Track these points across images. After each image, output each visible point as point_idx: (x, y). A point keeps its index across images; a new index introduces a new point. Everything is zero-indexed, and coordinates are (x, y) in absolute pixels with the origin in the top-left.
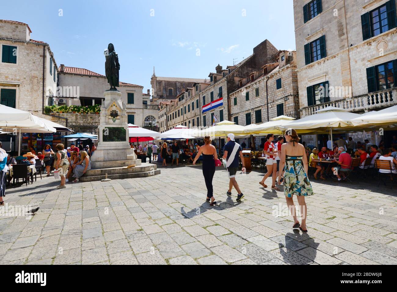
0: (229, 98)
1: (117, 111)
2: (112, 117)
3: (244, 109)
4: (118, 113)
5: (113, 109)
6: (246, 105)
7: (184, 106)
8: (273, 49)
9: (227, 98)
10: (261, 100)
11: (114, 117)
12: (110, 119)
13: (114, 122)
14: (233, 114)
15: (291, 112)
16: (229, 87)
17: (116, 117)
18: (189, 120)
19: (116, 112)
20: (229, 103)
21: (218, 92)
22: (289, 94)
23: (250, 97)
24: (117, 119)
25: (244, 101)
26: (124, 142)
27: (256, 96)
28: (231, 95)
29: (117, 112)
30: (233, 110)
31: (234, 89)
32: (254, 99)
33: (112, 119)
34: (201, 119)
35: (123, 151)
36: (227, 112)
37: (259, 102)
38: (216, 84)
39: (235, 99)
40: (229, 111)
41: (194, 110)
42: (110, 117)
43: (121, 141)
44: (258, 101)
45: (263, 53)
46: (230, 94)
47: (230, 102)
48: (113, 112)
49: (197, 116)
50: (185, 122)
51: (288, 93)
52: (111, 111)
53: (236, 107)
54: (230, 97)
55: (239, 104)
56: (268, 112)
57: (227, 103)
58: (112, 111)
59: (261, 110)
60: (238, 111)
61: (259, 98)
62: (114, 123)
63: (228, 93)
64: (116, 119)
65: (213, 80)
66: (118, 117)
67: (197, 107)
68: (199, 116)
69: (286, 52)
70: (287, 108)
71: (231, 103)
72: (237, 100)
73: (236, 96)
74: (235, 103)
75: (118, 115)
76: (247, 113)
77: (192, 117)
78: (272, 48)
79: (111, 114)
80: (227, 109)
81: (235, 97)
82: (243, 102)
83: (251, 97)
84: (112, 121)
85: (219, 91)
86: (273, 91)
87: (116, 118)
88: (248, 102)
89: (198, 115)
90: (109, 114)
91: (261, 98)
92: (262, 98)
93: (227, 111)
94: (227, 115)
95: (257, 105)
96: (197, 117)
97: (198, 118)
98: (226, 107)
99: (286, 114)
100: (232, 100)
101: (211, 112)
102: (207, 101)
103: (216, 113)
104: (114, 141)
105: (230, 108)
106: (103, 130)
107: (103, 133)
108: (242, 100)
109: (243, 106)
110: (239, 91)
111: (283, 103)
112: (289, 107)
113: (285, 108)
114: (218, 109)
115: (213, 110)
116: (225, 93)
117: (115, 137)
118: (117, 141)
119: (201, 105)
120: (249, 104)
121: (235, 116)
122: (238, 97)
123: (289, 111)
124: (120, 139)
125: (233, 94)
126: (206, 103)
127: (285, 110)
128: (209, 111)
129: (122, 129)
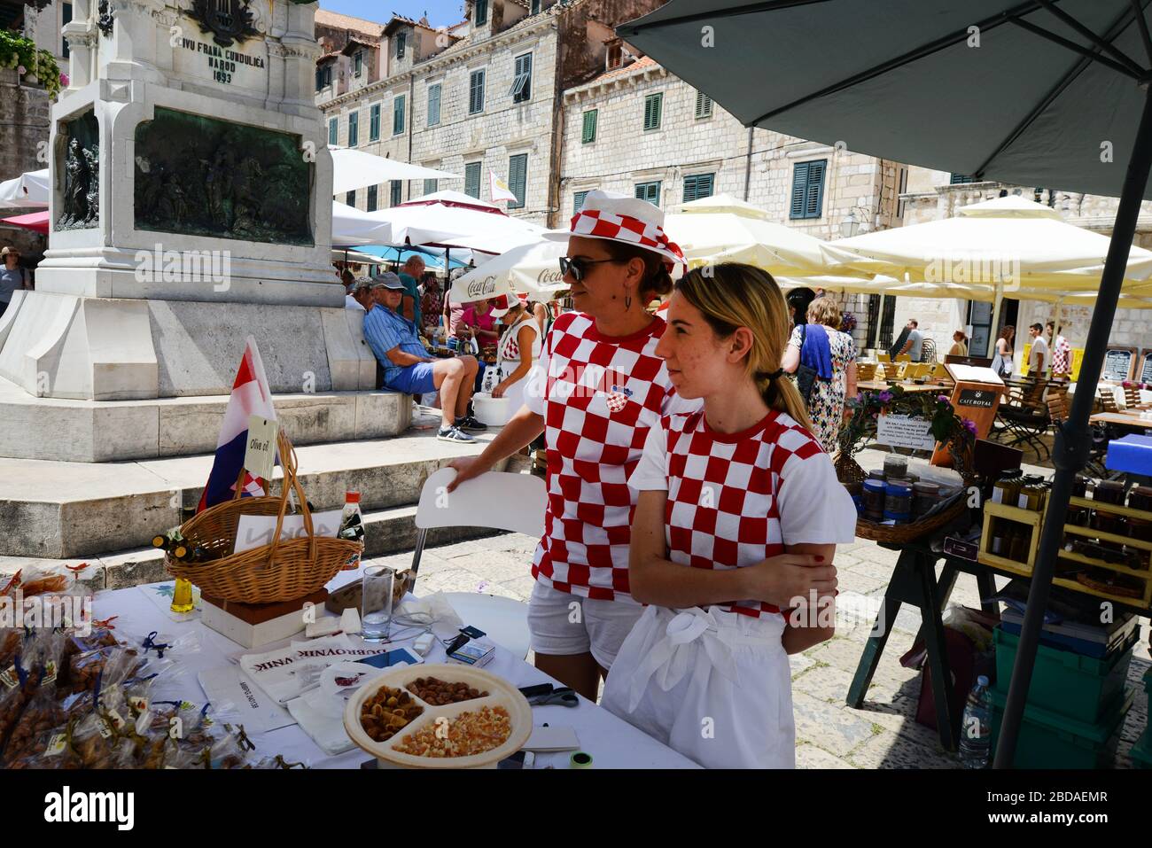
0: (559, 107)
2: (204, 29)
3: (629, 162)
4: (253, 9)
6: (640, 147)
9: (550, 107)
10: (719, 132)
11: (222, 40)
12: (191, 44)
13: (219, 77)
14: (570, 178)
15: (857, 198)
16: (564, 58)
17: (240, 40)
19: (236, 4)
20: (561, 128)
21: (512, 77)
23: (666, 116)
24: (247, 60)
25: (632, 128)
27: (698, 112)
28: (572, 97)
30: (573, 160)
31: (581, 72)
32: (684, 124)
33: (207, 50)
35: (298, 316)
36: (546, 169)
37: (709, 142)
38: (503, 36)
40: (556, 161)
41: (381, 139)
42: (191, 30)
44: (704, 135)
46: (567, 92)
47: (564, 128)
53: (589, 148)
54: (565, 101)
55: (604, 141)
56: (747, 189)
57: (550, 129)
59: (713, 174)
60: (598, 168)
61: (709, 125)
62: (222, 86)
63: (560, 87)
64: (236, 57)
65: (489, 18)
66: (252, 47)
67: (398, 127)
70: (842, 182)
71: (569, 131)
72: (601, 123)
73: (596, 105)
74: (589, 137)
75: (254, 32)
76: (642, 179)
80: (548, 155)
81: (590, 106)
82: (630, 135)
83: (672, 113)
84: (208, 73)
85: (518, 73)
87: (235, 47)
88: (653, 138)
91: (722, 124)
92: (725, 126)
93: (548, 160)
94: (545, 180)
95: (697, 151)
98: (545, 146)
99: (831, 207)
100: (575, 119)
101: (465, 156)
102: (450, 109)
103: (492, 164)
104: (226, 234)
105: (558, 150)
106: (136, 126)
107: (137, 153)
108: (624, 124)
109: (624, 150)
110: (617, 84)
111: (829, 157)
112: (851, 176)
113: (831, 178)
114: (503, 148)
115: (479, 149)
116: (544, 82)
117: (227, 205)
118: (245, 238)
119: (416, 124)
120: (656, 147)
121: (579, 189)
122: (602, 110)
123: (849, 192)
124: (265, 224)
125: (583, 94)
126: (444, 115)
127: (832, 187)
128: (453, 153)
129: (286, 149)
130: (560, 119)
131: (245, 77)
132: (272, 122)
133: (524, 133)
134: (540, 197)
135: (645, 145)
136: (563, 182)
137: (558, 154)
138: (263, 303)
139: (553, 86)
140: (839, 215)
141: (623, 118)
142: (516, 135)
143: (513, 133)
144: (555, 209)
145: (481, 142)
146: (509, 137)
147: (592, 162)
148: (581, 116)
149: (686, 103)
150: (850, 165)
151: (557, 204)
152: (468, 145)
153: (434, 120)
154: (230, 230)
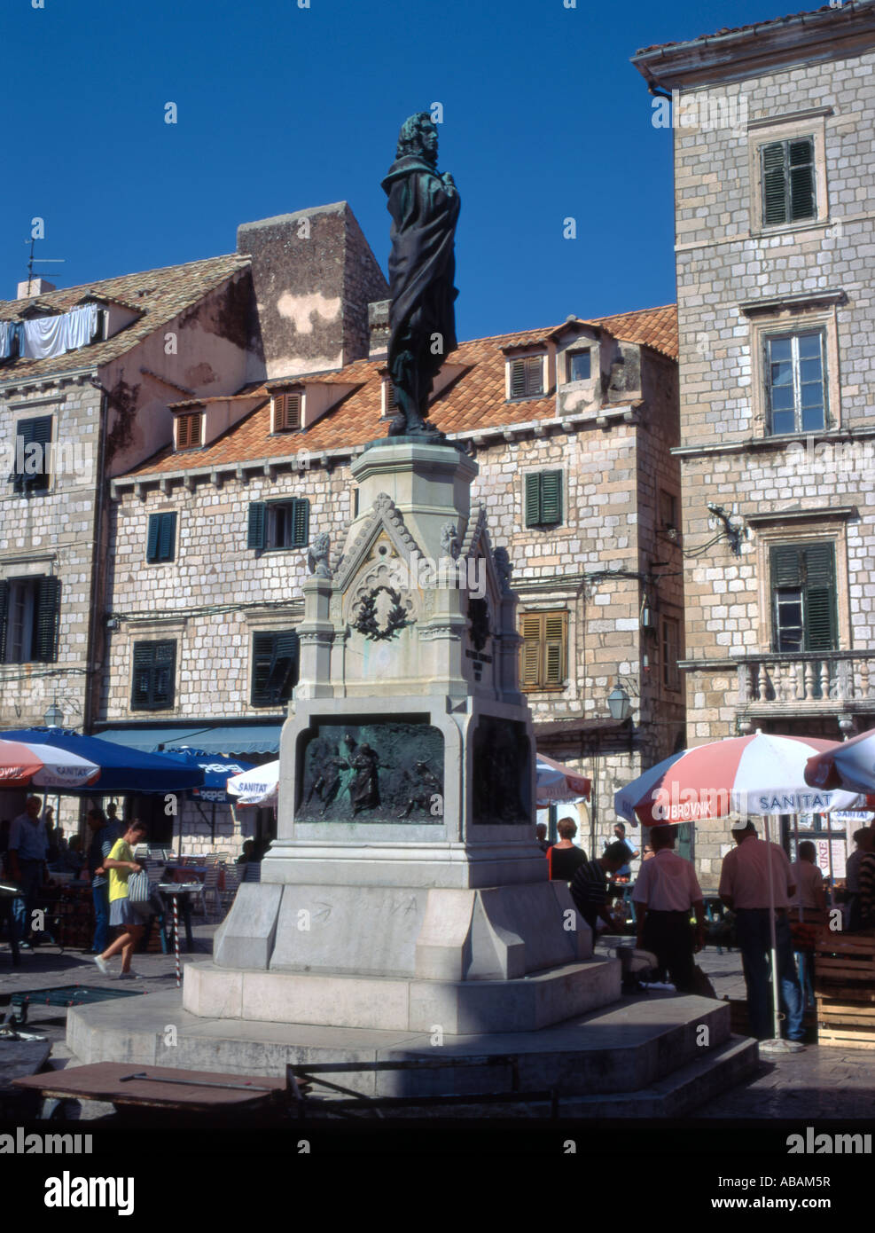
0: (104, 504)
2: (474, 642)
3: (238, 597)
4: (488, 617)
6: (259, 574)
8: (369, 265)
9: (89, 506)
11: (478, 645)
12: (467, 653)
14: (122, 617)
15: (618, 664)
16: (110, 430)
17: (483, 643)
20: (108, 536)
22: (615, 567)
24: (486, 659)
25: (242, 546)
26: (526, 829)
28: (128, 489)
30: (129, 587)
33: (471, 656)
36: (84, 598)
39: (165, 525)
40: (100, 589)
42: (468, 642)
45: (313, 272)
46: (118, 482)
47: (116, 537)
51: (603, 556)
53: (161, 570)
54: (113, 495)
55: (196, 561)
60: (182, 602)
62: (478, 685)
63: (106, 473)
64: (482, 657)
66: (488, 647)
69: (603, 336)
70: (592, 641)
71: (123, 542)
72: (182, 533)
73: (171, 505)
74: (162, 554)
78: (364, 259)
81: (162, 505)
82: (239, 556)
83: (316, 529)
86: (499, 525)
87: (482, 650)
88: (280, 560)
93: (88, 587)
94: (82, 618)
98: (81, 564)
99: (581, 673)
100: (134, 525)
108: (228, 538)
109: (231, 577)
110: (213, 479)
111: (571, 605)
112: (605, 634)
113: (577, 635)
120: (288, 576)
121: (141, 635)
122: (187, 514)
123: (606, 656)
124: (510, 805)
125: (148, 487)
127: (581, 647)
130: (105, 522)
131: (487, 675)
133: (36, 540)
134: (71, 646)
135: (268, 573)
136: (112, 622)
137: (102, 577)
140: (594, 686)
141: (225, 529)
142: (21, 543)
143: (13, 538)
144: (97, 666)
147: (169, 593)
148: (145, 520)
149: (338, 516)
150: (603, 619)
151: (101, 657)
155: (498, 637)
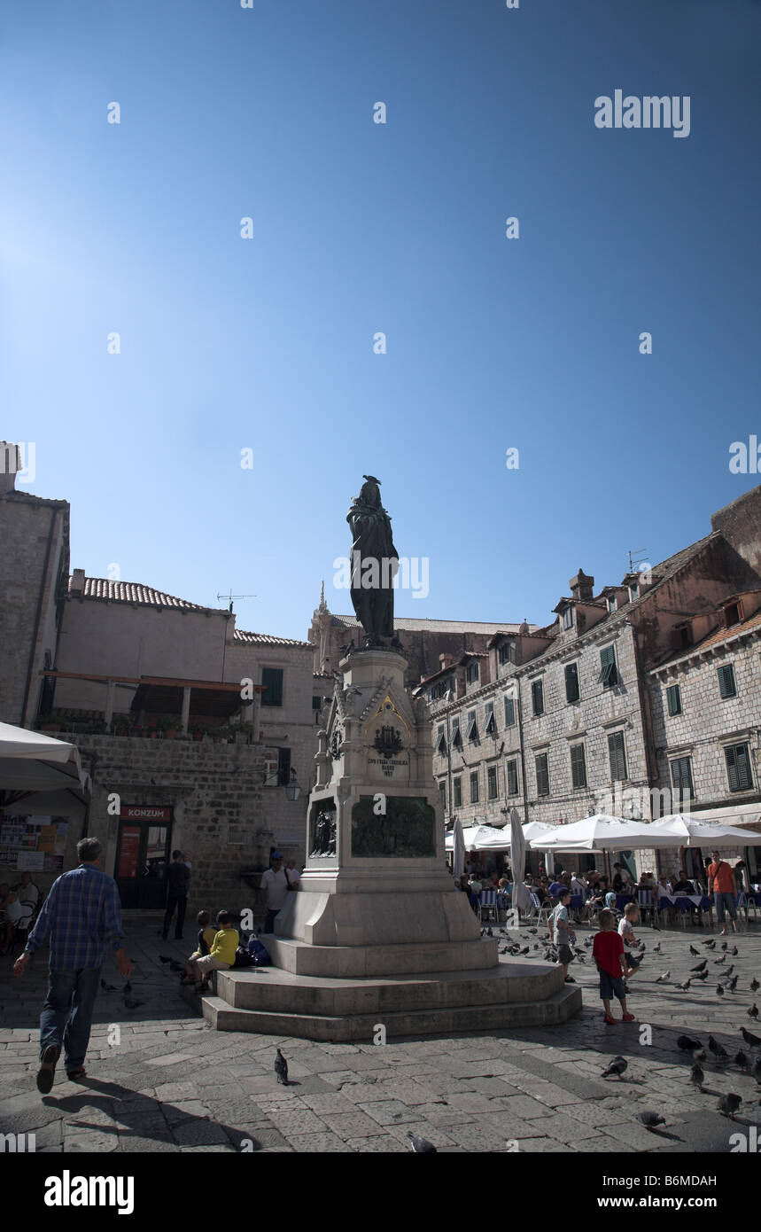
0: (645, 688)
1: (399, 730)
2: (380, 753)
3: (714, 728)
4: (401, 737)
5: (384, 723)
6: (720, 713)
7: (453, 718)
9: (636, 689)
11: (388, 756)
12: (373, 761)
13: (386, 774)
14: (662, 748)
16: (641, 646)
17: (396, 754)
18: (474, 769)
19: (393, 736)
20: (647, 704)
21: (599, 667)
23: (740, 684)
24: (400, 763)
25: (711, 698)
26: (428, 861)
28: (654, 677)
29: (398, 733)
30: (663, 731)
31: (659, 654)
32: (755, 690)
33: (381, 762)
34: (526, 766)
35: (431, 897)
36: (640, 741)
38: (589, 635)
39: (675, 693)
40: (650, 735)
41: (498, 733)
42: (374, 754)
43: (418, 856)
46: (649, 674)
47: (651, 704)
48: (382, 736)
49: (506, 755)
50: (454, 776)
52: (378, 732)
53: (678, 719)
54: (649, 682)
55: (688, 711)
57: (639, 706)
58: (380, 729)
60: (688, 736)
62: (388, 778)
63: (642, 671)
64: (395, 762)
65: (575, 623)
66: (402, 756)
67: (510, 719)
68: (518, 756)
71: (654, 706)
72: (683, 696)
73: (675, 681)
74: (677, 710)
75: (402, 748)
76: (729, 742)
77: (488, 761)
79: (377, 740)
80: (641, 729)
81: (671, 683)
82: (711, 704)
83: (744, 681)
84: (383, 772)
85: (604, 663)
87: (394, 758)
88: (731, 704)
89: (512, 753)
90: (373, 743)
93: (642, 734)
94: (642, 752)
96: (509, 758)
97: (512, 765)
98: (637, 721)
100: (660, 696)
101: (569, 738)
102: (553, 699)
103: (593, 743)
104: (392, 855)
105: (650, 724)
106: (352, 806)
107: (353, 818)
108: (703, 695)
109: (708, 717)
114: (600, 728)
115: (579, 731)
116: (628, 668)
117: (392, 839)
118: (402, 856)
119: (524, 715)
120: (735, 712)
121: (673, 757)
122: (682, 685)
124: (411, 848)
125: (663, 674)
126: (546, 705)
128: (558, 737)
129: (419, 805)
130: (646, 697)
131: (400, 772)
132: (412, 793)
133: (617, 713)
134: (640, 769)
135: (724, 711)
136: (659, 753)
137: (649, 727)
138: (410, 892)
139: (635, 670)
141: (701, 690)
142: (610, 715)
143: (607, 714)
144: (655, 778)
145: (581, 725)
146: (604, 717)
147: (682, 732)
148: (665, 692)
149: (753, 671)
151: (657, 774)
152: (570, 729)
153: (538, 710)
154: (394, 853)
155: (414, 749)
